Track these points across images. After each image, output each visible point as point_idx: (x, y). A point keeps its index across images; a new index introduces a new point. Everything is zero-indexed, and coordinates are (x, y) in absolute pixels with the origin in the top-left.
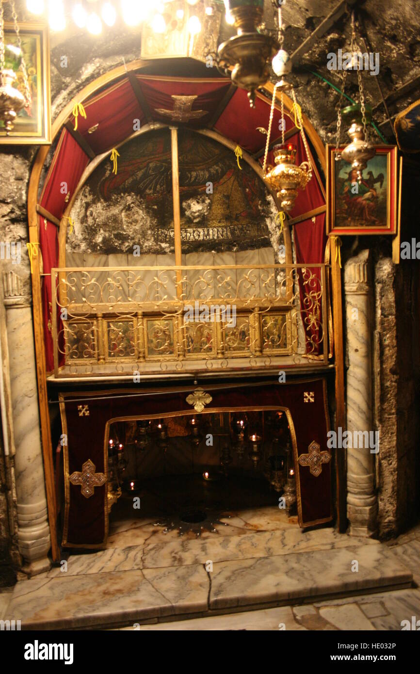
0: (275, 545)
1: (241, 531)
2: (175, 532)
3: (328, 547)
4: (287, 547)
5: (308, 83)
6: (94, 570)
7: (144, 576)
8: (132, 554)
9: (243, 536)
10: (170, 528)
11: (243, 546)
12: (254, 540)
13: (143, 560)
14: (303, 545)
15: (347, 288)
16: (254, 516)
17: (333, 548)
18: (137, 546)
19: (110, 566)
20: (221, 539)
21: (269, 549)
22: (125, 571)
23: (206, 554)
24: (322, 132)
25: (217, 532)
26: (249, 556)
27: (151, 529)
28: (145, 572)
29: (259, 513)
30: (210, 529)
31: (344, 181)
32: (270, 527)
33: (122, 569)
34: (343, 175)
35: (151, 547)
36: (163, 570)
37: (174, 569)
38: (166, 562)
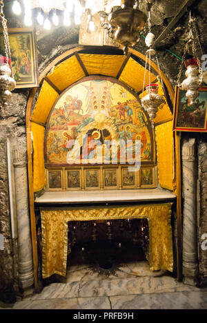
0: (145, 286)
1: (129, 276)
2: (97, 274)
3: (173, 290)
4: (151, 289)
5: (164, 55)
6: (54, 297)
7: (78, 302)
8: (74, 287)
9: (130, 279)
10: (95, 271)
11: (129, 286)
12: (135, 282)
13: (79, 292)
14: (160, 288)
15: (183, 158)
16: (136, 266)
17: (175, 291)
18: (77, 282)
19: (62, 295)
20: (118, 280)
21: (143, 289)
22: (69, 298)
23: (111, 290)
24: (171, 80)
25: (117, 276)
26: (132, 293)
27: (86, 271)
28: (79, 299)
29: (138, 265)
30: (113, 273)
31: (183, 104)
32: (143, 274)
33: (68, 297)
34: (183, 101)
35: (83, 283)
36: (88, 299)
37: (93, 298)
38: (90, 294)
